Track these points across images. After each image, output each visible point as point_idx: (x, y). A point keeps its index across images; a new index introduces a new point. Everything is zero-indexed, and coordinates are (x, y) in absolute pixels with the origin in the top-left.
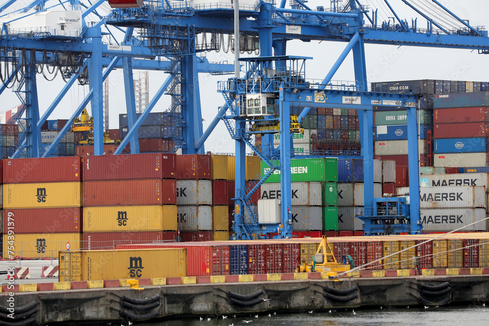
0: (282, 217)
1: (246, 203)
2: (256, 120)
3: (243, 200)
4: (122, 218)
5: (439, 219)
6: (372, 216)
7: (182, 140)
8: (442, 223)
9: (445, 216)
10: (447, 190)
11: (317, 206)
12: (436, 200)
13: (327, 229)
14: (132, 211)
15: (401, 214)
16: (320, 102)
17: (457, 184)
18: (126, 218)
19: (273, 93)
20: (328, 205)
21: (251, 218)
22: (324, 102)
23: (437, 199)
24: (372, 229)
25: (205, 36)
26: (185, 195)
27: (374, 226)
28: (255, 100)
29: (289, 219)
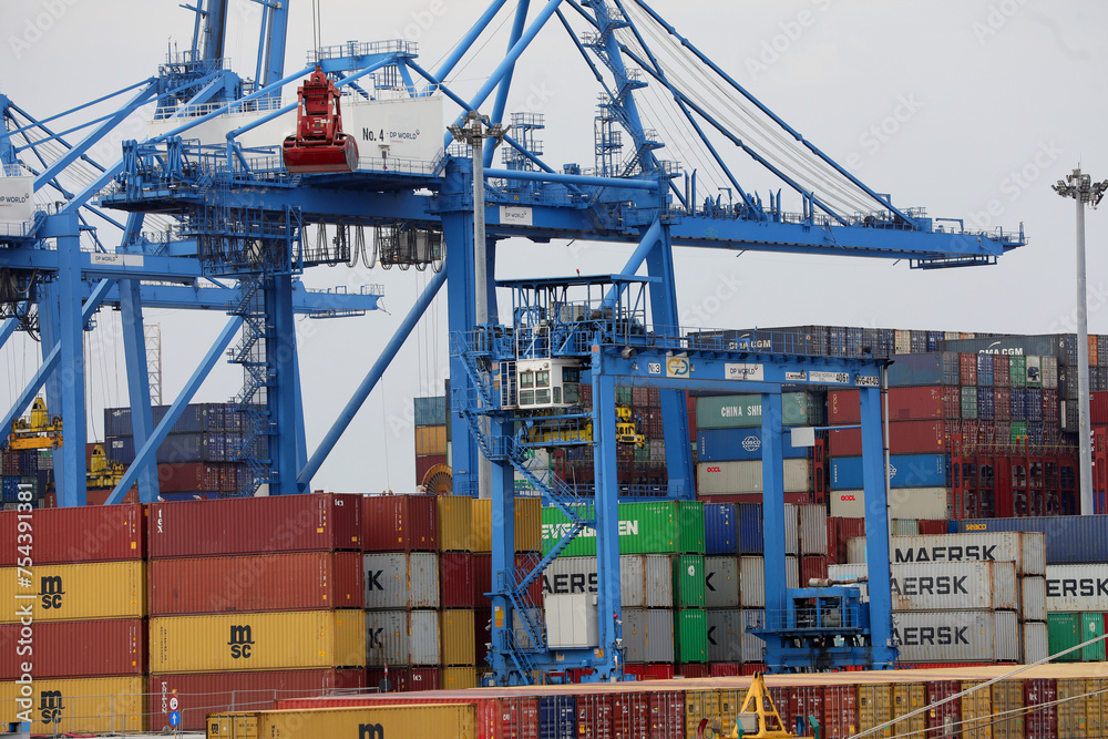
0: (601, 633)
1: (519, 603)
2: (536, 418)
3: (511, 597)
4: (241, 641)
5: (915, 636)
6: (785, 630)
7: (270, 465)
8: (922, 643)
9: (928, 629)
10: (932, 569)
11: (663, 608)
12: (908, 593)
13: (685, 658)
14: (263, 626)
15: (849, 625)
16: (678, 376)
17: (951, 557)
18: (249, 640)
19: (575, 357)
20: (685, 606)
21: (531, 635)
22: (687, 375)
23: (908, 590)
24: (784, 659)
25: (322, 232)
26: (380, 587)
27: (788, 651)
28: (537, 373)
29: (616, 637)
